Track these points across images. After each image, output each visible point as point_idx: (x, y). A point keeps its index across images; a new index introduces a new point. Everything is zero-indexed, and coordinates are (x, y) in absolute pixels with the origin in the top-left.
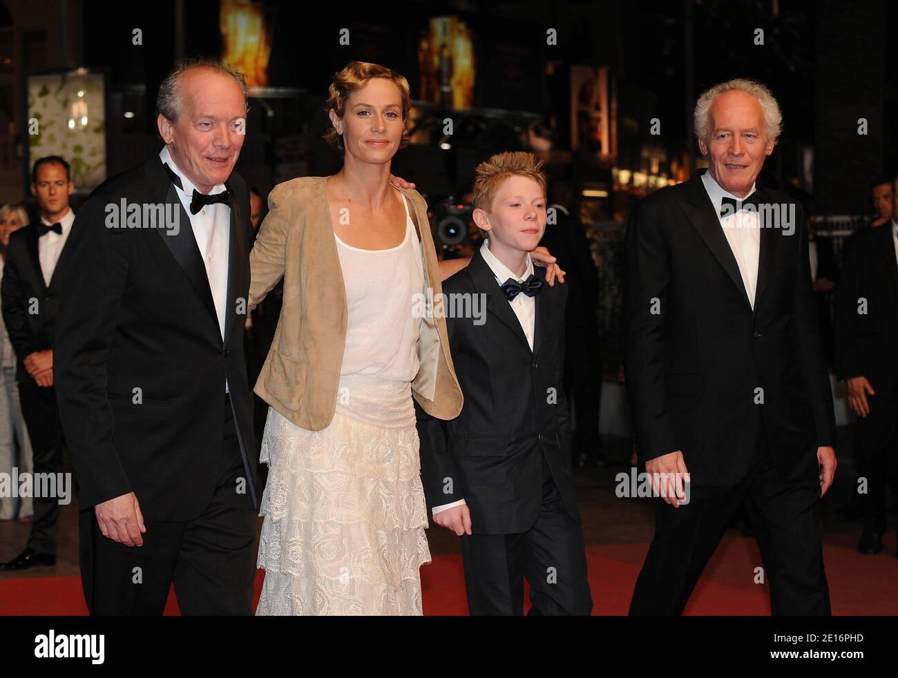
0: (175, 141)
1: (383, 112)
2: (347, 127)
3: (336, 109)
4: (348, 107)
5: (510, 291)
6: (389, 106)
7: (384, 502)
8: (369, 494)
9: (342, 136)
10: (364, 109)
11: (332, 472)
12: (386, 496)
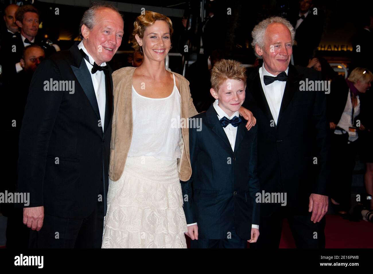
0: (89, 37)
1: (162, 37)
2: (145, 43)
3: (139, 35)
4: (145, 34)
5: (225, 123)
6: (165, 34)
7: (157, 219)
8: (147, 217)
9: (141, 47)
10: (153, 35)
11: (130, 207)
12: (158, 217)
